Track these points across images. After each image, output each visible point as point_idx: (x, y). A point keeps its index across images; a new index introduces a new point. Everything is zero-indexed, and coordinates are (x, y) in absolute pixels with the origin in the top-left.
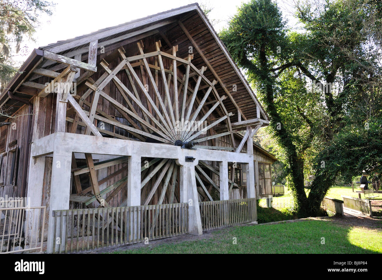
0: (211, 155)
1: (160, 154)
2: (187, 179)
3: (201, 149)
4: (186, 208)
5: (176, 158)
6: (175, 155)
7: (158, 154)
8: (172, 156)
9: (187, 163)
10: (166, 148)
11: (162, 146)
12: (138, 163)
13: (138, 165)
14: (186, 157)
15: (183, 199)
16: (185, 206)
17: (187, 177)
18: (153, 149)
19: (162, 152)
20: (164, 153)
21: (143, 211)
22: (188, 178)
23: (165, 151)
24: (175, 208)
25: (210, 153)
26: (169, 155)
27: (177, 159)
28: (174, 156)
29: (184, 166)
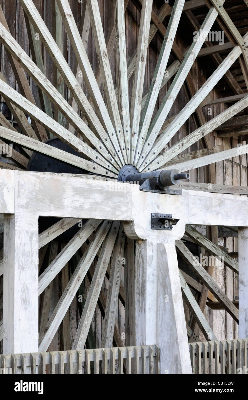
0: (218, 208)
1: (87, 206)
2: (155, 279)
3: (192, 192)
4: (153, 359)
5: (128, 219)
6: (124, 209)
7: (81, 207)
8: (118, 213)
9: (156, 232)
10: (101, 191)
11: (90, 185)
12: (30, 234)
13: (31, 238)
14: (152, 216)
15: (144, 335)
16: (150, 353)
17: (155, 273)
18: (69, 192)
19: (91, 200)
20: (97, 203)
21: (47, 365)
22: (158, 276)
23: (98, 197)
24: (125, 360)
25: (215, 202)
26: (108, 209)
27: (127, 222)
28: (123, 212)
29: (149, 240)
